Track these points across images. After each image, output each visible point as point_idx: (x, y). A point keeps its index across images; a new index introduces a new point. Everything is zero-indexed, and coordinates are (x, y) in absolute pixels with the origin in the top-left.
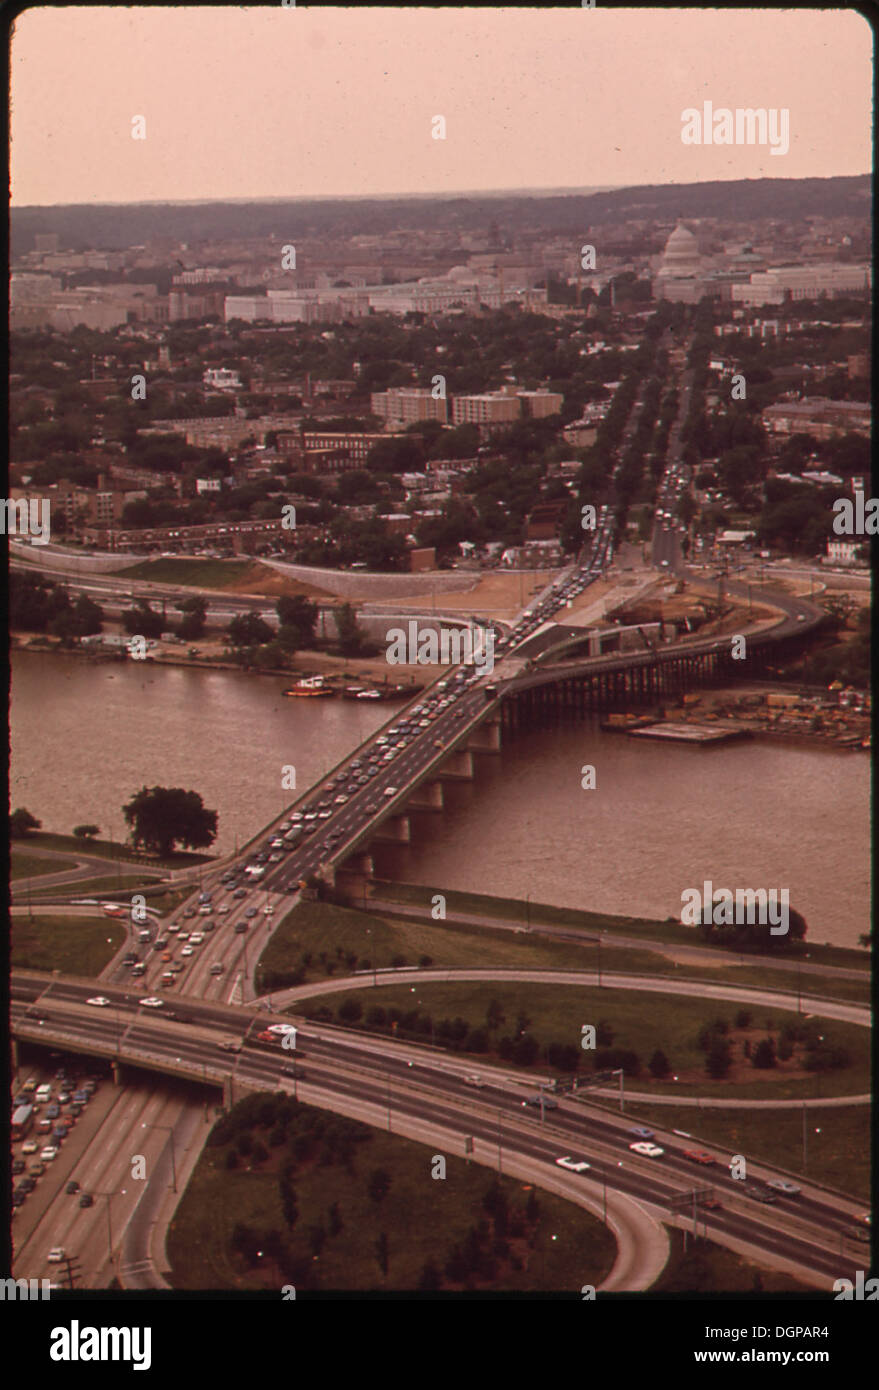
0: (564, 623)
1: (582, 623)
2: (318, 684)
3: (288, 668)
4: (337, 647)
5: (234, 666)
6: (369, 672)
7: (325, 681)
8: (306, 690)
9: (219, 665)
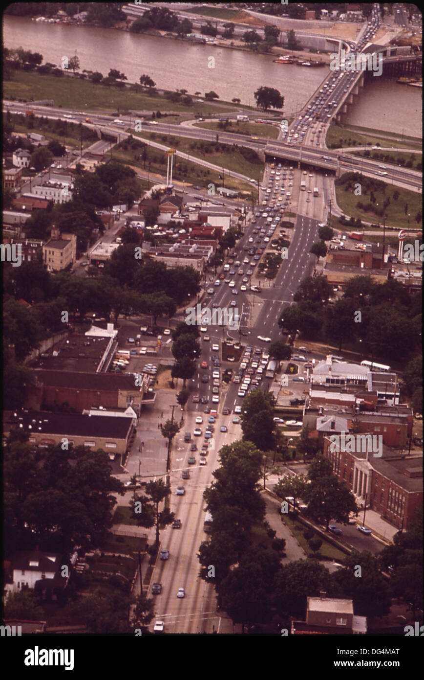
0: (376, 43)
1: (383, 44)
2: (287, 59)
3: (270, 52)
4: (287, 46)
5: (248, 50)
6: (302, 56)
7: (290, 57)
8: (282, 60)
9: (242, 49)
